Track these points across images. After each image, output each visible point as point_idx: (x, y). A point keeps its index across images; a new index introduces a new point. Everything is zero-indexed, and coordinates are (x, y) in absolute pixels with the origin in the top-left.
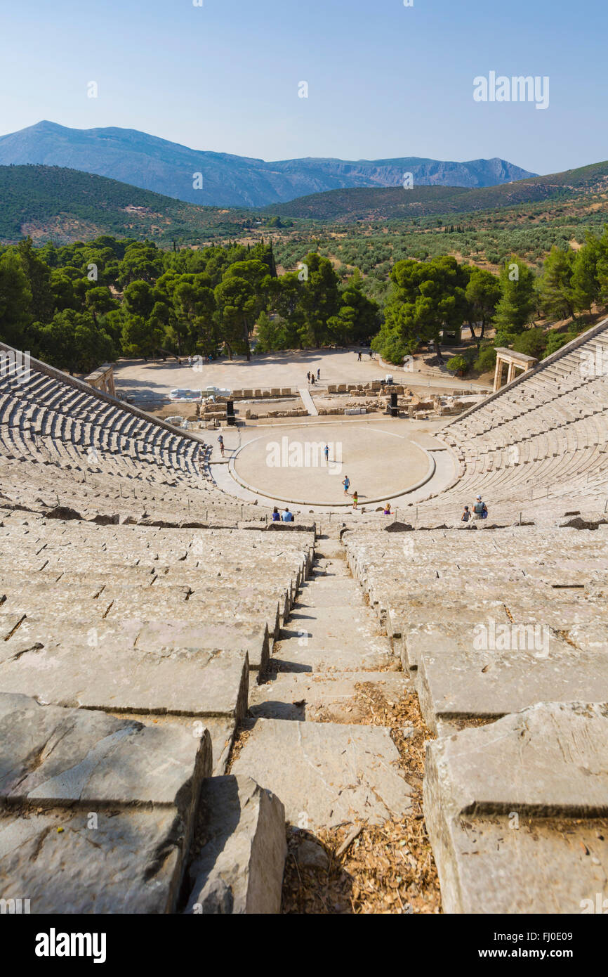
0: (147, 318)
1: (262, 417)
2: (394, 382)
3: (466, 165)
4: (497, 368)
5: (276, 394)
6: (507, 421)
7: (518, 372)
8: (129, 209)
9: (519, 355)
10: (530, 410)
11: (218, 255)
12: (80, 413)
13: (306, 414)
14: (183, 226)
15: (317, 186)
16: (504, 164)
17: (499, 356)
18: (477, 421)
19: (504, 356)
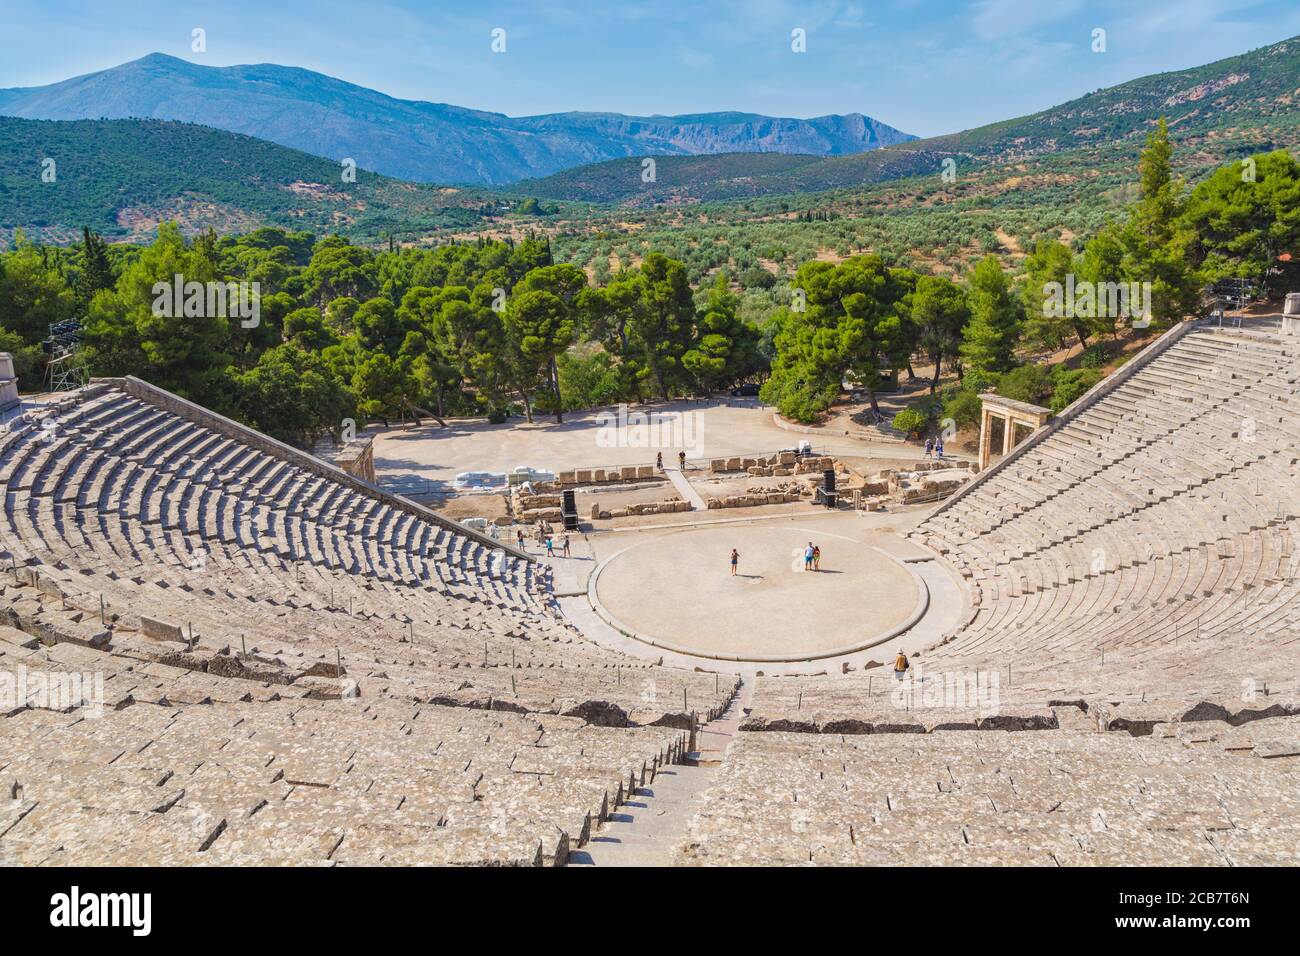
0: (393, 359)
1: (618, 515)
2: (812, 451)
3: (813, 123)
4: (985, 425)
5: (631, 477)
6: (1027, 510)
7: (1021, 432)
8: (296, 188)
9: (1022, 405)
10: (1061, 492)
11: (464, 258)
12: (337, 519)
13: (688, 508)
14: (386, 214)
15: (588, 153)
16: (867, 121)
17: (985, 407)
18: (978, 510)
19: (994, 406)
